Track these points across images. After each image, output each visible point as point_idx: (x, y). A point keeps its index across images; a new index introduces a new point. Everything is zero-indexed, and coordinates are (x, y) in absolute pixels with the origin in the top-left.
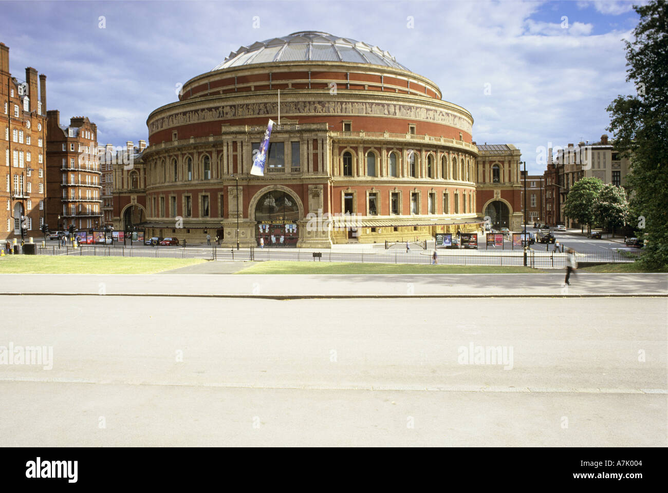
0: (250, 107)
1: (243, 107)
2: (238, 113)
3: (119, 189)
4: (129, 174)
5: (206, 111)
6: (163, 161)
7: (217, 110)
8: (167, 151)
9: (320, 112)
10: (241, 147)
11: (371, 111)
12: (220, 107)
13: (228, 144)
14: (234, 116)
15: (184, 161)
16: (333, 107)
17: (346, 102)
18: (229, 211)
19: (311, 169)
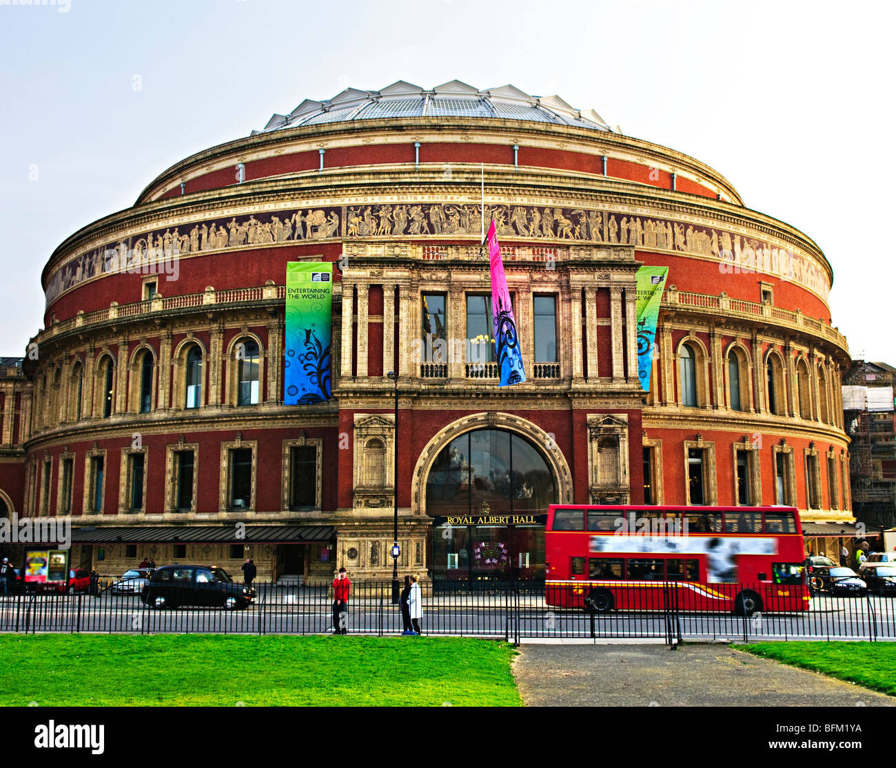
0: (381, 214)
1: (362, 214)
2: (348, 228)
5: (253, 221)
7: (287, 221)
9: (567, 237)
11: (685, 243)
12: (295, 211)
14: (335, 234)
15: (177, 355)
16: (600, 226)
17: (629, 217)
18: (355, 485)
19: (593, 370)
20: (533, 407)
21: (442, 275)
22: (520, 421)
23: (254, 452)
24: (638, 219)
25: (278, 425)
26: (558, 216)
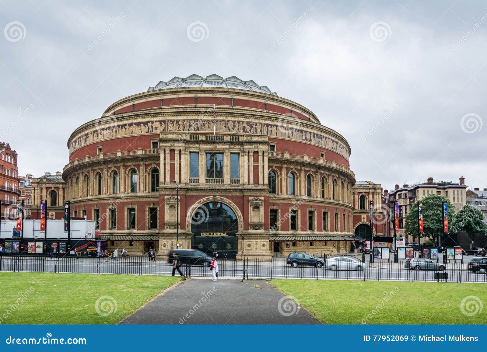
0: (180, 123)
1: (173, 123)
2: (168, 128)
3: (37, 206)
4: (48, 193)
5: (134, 125)
6: (86, 175)
7: (146, 125)
8: (92, 164)
9: (248, 132)
10: (179, 155)
11: (292, 135)
12: (149, 122)
13: (165, 151)
14: (163, 131)
15: (109, 175)
16: (260, 129)
17: (271, 125)
18: (165, 221)
19: (252, 181)
20: (230, 195)
21: (197, 146)
22: (225, 199)
23: (136, 209)
24: (275, 126)
25: (144, 200)
26: (245, 125)
